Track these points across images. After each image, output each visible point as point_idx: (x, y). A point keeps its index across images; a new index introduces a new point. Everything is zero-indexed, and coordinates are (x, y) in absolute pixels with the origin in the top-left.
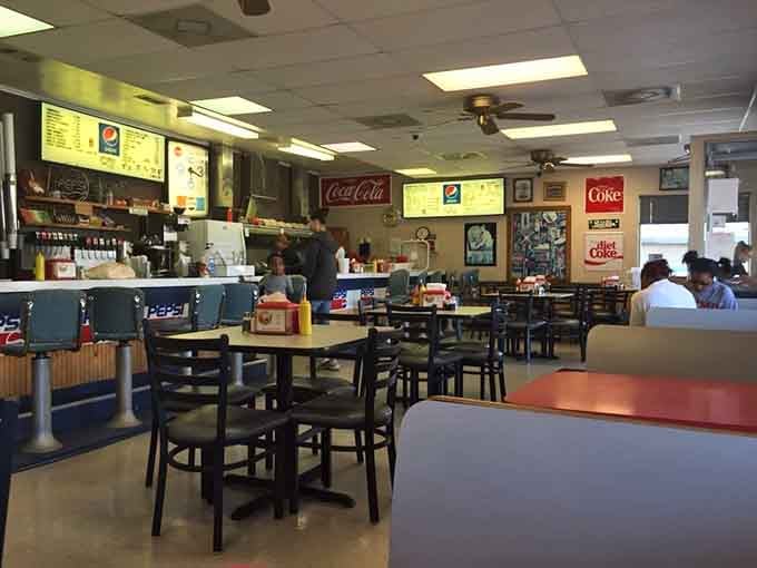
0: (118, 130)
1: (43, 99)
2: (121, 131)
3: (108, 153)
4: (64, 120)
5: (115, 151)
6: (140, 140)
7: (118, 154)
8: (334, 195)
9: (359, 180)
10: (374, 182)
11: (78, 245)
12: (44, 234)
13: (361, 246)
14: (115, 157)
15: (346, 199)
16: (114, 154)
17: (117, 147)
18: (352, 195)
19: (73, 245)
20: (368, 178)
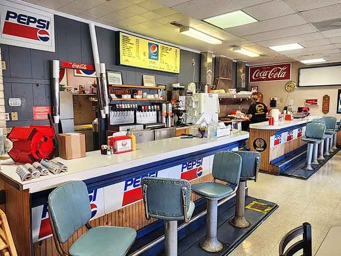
0: (158, 46)
1: (121, 30)
2: (159, 47)
3: (153, 59)
4: (130, 42)
5: (156, 58)
6: (168, 51)
7: (157, 59)
8: (257, 76)
9: (272, 67)
10: (280, 68)
11: (138, 110)
12: (120, 105)
13: (271, 101)
14: (156, 61)
15: (263, 78)
16: (155, 59)
17: (157, 55)
18: (268, 75)
19: (135, 111)
20: (277, 66)
